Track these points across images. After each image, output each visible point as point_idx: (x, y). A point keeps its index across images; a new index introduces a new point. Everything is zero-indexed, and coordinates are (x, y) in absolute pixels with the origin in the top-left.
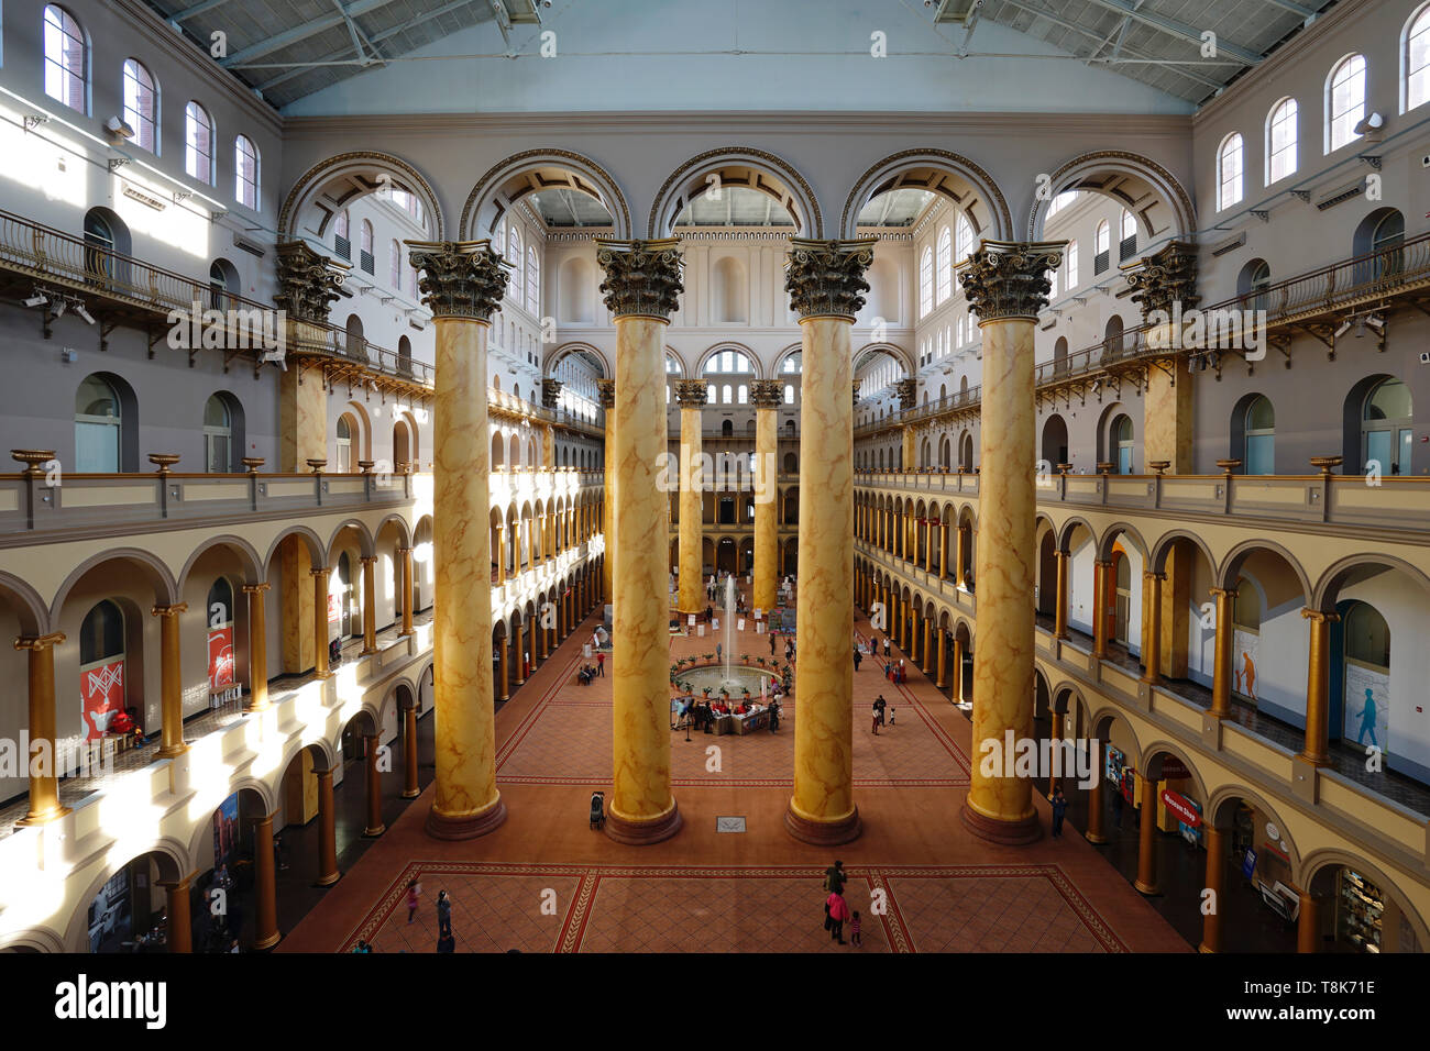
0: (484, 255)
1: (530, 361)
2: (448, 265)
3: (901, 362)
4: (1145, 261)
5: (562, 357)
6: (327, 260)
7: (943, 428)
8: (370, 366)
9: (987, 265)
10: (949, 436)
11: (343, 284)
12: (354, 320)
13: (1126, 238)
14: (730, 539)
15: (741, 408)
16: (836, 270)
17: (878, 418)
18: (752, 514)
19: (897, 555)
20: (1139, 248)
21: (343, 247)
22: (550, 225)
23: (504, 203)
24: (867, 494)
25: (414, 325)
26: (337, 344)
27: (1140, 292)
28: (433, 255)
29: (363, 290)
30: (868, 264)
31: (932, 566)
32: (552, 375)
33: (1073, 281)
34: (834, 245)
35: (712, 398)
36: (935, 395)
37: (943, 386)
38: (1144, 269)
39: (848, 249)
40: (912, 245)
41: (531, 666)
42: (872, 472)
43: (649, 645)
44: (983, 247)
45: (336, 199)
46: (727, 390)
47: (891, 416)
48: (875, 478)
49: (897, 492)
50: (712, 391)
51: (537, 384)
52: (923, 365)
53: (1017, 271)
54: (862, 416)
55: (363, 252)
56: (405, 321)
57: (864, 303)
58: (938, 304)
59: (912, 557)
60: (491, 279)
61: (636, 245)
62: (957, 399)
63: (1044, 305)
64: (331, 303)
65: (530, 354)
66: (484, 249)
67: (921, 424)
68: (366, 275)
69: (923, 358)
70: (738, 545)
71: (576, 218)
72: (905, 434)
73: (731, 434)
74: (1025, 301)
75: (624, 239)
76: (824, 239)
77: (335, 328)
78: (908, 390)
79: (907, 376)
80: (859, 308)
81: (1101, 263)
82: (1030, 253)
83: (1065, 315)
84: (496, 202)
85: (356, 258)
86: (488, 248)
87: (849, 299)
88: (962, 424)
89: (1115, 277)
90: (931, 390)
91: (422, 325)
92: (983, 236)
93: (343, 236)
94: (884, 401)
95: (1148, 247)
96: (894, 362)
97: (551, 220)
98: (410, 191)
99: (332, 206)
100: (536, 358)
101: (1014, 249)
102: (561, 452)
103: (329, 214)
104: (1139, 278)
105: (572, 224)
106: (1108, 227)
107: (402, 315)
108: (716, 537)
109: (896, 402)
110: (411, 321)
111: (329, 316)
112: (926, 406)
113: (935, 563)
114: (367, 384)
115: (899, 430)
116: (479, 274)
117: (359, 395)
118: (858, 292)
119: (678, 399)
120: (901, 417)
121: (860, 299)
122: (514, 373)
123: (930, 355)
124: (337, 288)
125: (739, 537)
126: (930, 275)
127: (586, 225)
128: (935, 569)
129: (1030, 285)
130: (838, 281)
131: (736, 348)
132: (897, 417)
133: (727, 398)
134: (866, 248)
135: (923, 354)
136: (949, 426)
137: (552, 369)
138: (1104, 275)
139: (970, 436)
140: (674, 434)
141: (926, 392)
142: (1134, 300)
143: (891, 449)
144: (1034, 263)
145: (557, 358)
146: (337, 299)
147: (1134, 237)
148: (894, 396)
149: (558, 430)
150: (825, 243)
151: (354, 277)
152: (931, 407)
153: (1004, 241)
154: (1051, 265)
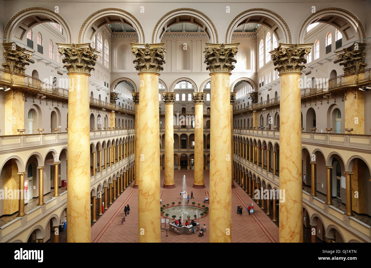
0: (88, 49)
1: (105, 85)
2: (74, 52)
3: (252, 85)
4: (344, 50)
5: (118, 83)
6: (24, 49)
7: (268, 112)
8: (42, 91)
9: (282, 53)
10: (271, 115)
11: (30, 58)
12: (35, 72)
13: (338, 40)
14: (185, 155)
15: (189, 103)
16: (223, 55)
17: (243, 107)
18: (194, 145)
19: (251, 161)
20: (343, 44)
21: (30, 43)
22: (113, 31)
23: (95, 28)
24: (239, 137)
25: (59, 73)
26: (29, 83)
27: (342, 62)
28: (68, 48)
29: (39, 60)
30: (236, 53)
31: (264, 166)
32: (114, 91)
33: (317, 56)
34: (223, 45)
35: (177, 99)
36: (265, 99)
37: (268, 95)
38: (344, 53)
39: (228, 47)
40: (256, 39)
41: (105, 207)
42: (241, 129)
43: (152, 199)
44: (280, 46)
45: (28, 25)
46: (184, 96)
47: (248, 107)
48: (242, 131)
49: (250, 137)
50: (177, 96)
51: (108, 94)
52: (260, 87)
53: (293, 55)
54: (237, 106)
55: (38, 45)
56: (56, 71)
57: (234, 68)
58: (266, 63)
59: (257, 162)
60: (91, 58)
61: (147, 45)
62: (273, 101)
63: (304, 68)
64: (26, 66)
65: (105, 83)
66: (88, 47)
67: (259, 110)
68: (39, 54)
69: (260, 84)
70: (188, 157)
71: (123, 29)
72: (254, 114)
73: (185, 113)
74: (296, 66)
75: (142, 43)
76: (219, 43)
77: (28, 76)
78: (255, 96)
79: (254, 91)
80: (233, 69)
81: (328, 49)
82: (299, 48)
83: (315, 70)
84: (92, 28)
85: (36, 48)
86: (90, 46)
87: (228, 66)
88: (275, 110)
89: (333, 55)
90: (264, 96)
91: (62, 72)
92: (281, 41)
93: (30, 38)
94: (246, 100)
95: (346, 45)
96: (249, 85)
97: (113, 29)
98: (58, 23)
99: (26, 28)
100: (108, 84)
101: (292, 46)
102: (117, 120)
103: (25, 31)
104: (343, 56)
105: (122, 31)
106: (331, 36)
107: (54, 69)
108: (179, 154)
109: (250, 101)
110: (58, 72)
111: (25, 71)
112: (262, 103)
113: (265, 164)
114: (40, 97)
115: (251, 112)
116: (86, 56)
117: (37, 102)
118: (232, 63)
119: (164, 100)
120: (252, 107)
121: (232, 66)
122: (99, 90)
123: (263, 83)
124: (28, 60)
125: (188, 154)
126: (263, 51)
127: (127, 31)
128: (265, 167)
129: (298, 60)
130: (224, 59)
131: (187, 80)
132: (250, 107)
133: (184, 99)
134: (236, 46)
135: (260, 82)
136: (270, 111)
137: (114, 88)
138: (330, 54)
139: (278, 115)
140: (162, 113)
141: (262, 97)
142: (341, 64)
143: (248, 119)
144: (300, 52)
145: (116, 84)
146: (28, 64)
147: (341, 39)
148: (249, 98)
149: (117, 112)
150: (219, 45)
151: (35, 55)
152: (263, 103)
153: (288, 43)
154: (306, 53)
